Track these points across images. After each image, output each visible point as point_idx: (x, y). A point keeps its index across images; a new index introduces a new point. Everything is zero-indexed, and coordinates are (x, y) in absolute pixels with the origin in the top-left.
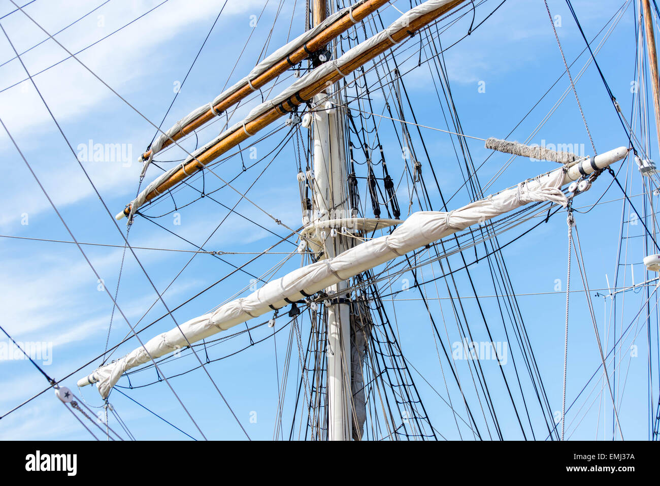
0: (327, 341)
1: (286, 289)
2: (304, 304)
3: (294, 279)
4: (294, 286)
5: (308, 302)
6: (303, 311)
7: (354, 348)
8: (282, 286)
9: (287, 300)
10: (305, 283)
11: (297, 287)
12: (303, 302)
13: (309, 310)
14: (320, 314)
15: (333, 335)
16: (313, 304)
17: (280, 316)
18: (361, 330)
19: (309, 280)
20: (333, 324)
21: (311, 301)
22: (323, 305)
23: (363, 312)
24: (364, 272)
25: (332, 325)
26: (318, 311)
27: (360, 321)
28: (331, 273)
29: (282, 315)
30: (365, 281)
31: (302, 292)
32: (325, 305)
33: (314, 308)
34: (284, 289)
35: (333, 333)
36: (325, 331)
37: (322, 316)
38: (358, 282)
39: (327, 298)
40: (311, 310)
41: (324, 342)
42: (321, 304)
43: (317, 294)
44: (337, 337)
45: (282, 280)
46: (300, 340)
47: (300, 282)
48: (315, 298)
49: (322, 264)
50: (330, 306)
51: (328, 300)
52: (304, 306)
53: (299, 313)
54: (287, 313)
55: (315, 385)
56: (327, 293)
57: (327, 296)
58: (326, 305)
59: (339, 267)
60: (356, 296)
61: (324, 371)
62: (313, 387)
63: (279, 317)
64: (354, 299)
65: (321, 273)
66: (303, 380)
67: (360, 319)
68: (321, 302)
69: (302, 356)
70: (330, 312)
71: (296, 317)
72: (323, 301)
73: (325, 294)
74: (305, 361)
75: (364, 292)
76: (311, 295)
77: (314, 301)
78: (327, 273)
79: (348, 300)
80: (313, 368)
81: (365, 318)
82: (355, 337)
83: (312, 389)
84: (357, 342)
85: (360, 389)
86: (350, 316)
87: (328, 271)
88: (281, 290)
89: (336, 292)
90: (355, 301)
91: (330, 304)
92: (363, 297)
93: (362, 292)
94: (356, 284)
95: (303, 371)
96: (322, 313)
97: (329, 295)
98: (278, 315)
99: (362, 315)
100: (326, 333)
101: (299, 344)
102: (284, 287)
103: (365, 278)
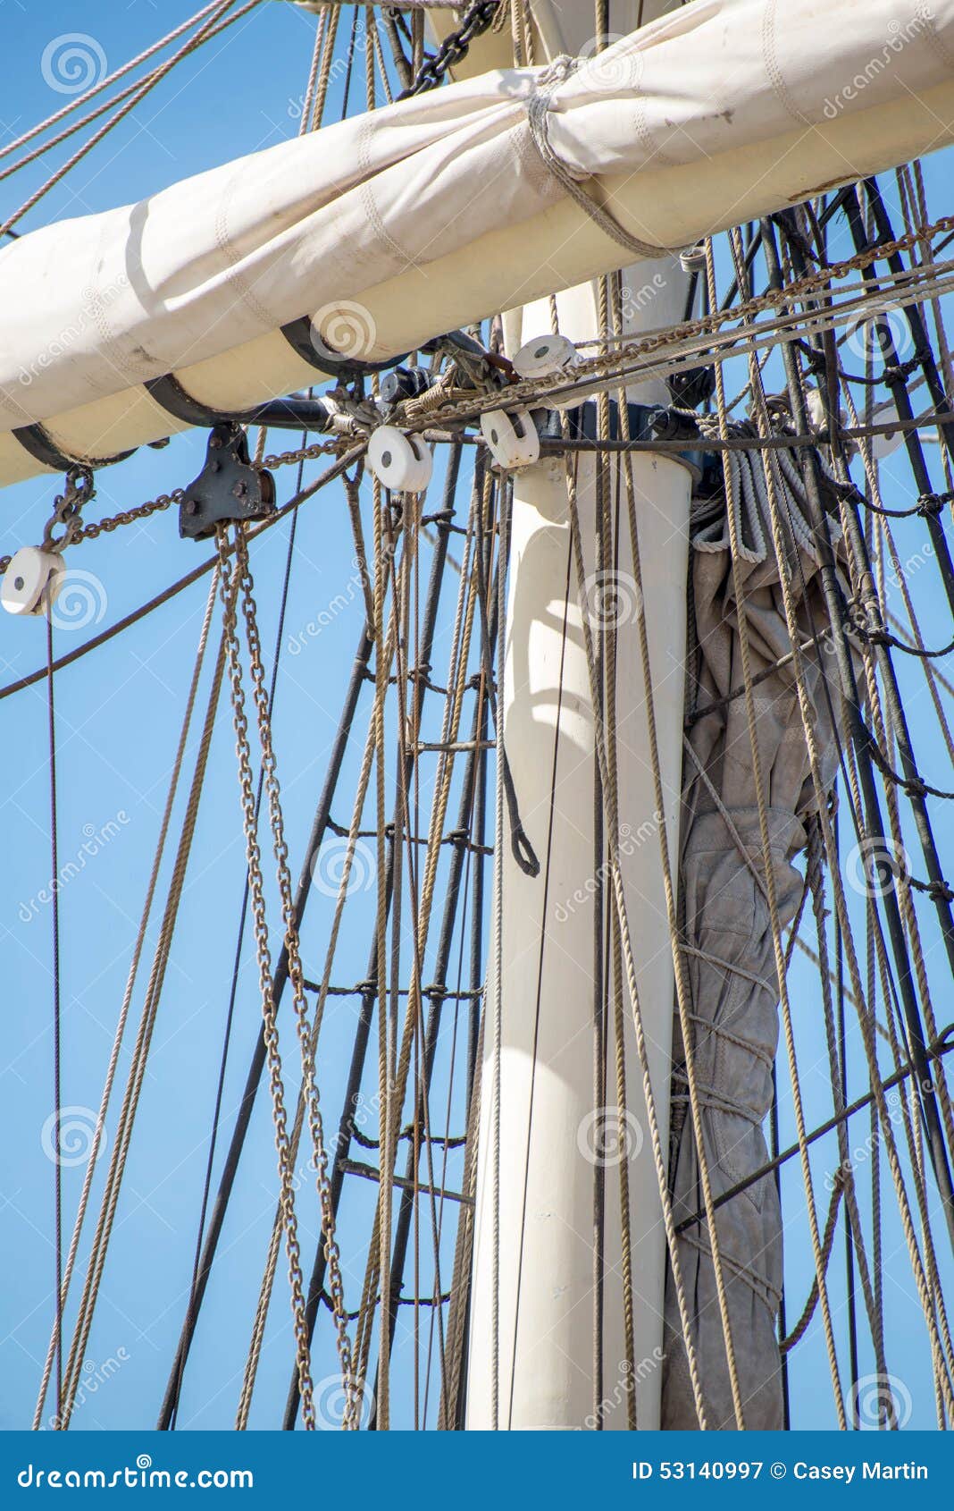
0: (494, 758)
1: (172, 304)
2: (316, 438)
3: (236, 221)
4: (237, 282)
5: (344, 420)
6: (302, 496)
7: (709, 824)
8: (135, 274)
9: (168, 391)
10: (332, 257)
11: (262, 286)
12: (304, 415)
13: (353, 487)
14: (445, 531)
15: (545, 713)
16: (385, 439)
17: (108, 525)
18: (772, 674)
19: (365, 240)
20: (550, 620)
21: (370, 421)
22: (469, 452)
23: (804, 535)
24: (832, 195)
25: (537, 627)
26: (434, 505)
27: (774, 605)
28: (550, 183)
29: (122, 519)
30: (841, 269)
31: (299, 333)
32: (483, 455)
33: (393, 477)
34: (152, 298)
35: (543, 697)
36: (475, 666)
37: (459, 547)
38: (778, 276)
39: (510, 394)
40: (367, 491)
41: (461, 762)
42: (459, 442)
43: (425, 361)
44: (577, 728)
45: (138, 221)
46: (267, 738)
47: (292, 245)
48: (411, 386)
49: (485, 102)
50: (529, 469)
51: (513, 417)
52: (314, 452)
53: (266, 506)
54: (160, 504)
55: (370, 1119)
56: (507, 354)
57: (515, 380)
58: (502, 456)
59: (629, 136)
60: (756, 388)
61: (448, 1006)
62: (349, 1129)
63: (93, 532)
64: (740, 415)
65: (466, 184)
66: (267, 1071)
67: (773, 591)
68: (460, 426)
69: (269, 866)
70: (527, 520)
71: (244, 538)
72: (474, 419)
73: (494, 361)
74: (298, 911)
75: (826, 364)
76: (377, 367)
77: (397, 418)
78: (515, 185)
79: (688, 425)
80: (363, 977)
81: (814, 586)
82: (720, 739)
83: (343, 1151)
84: (733, 773)
85: (741, 1173)
86: (693, 555)
87: (528, 174)
88: (127, 309)
89: (594, 353)
90: (744, 434)
91: (530, 447)
92: (814, 401)
93: (806, 363)
94: (759, 291)
95: (276, 995)
96: (462, 519)
97: (531, 370)
98: (90, 513)
99: (794, 556)
100: (487, 687)
101: (255, 764)
102: (154, 277)
103: (839, 241)
